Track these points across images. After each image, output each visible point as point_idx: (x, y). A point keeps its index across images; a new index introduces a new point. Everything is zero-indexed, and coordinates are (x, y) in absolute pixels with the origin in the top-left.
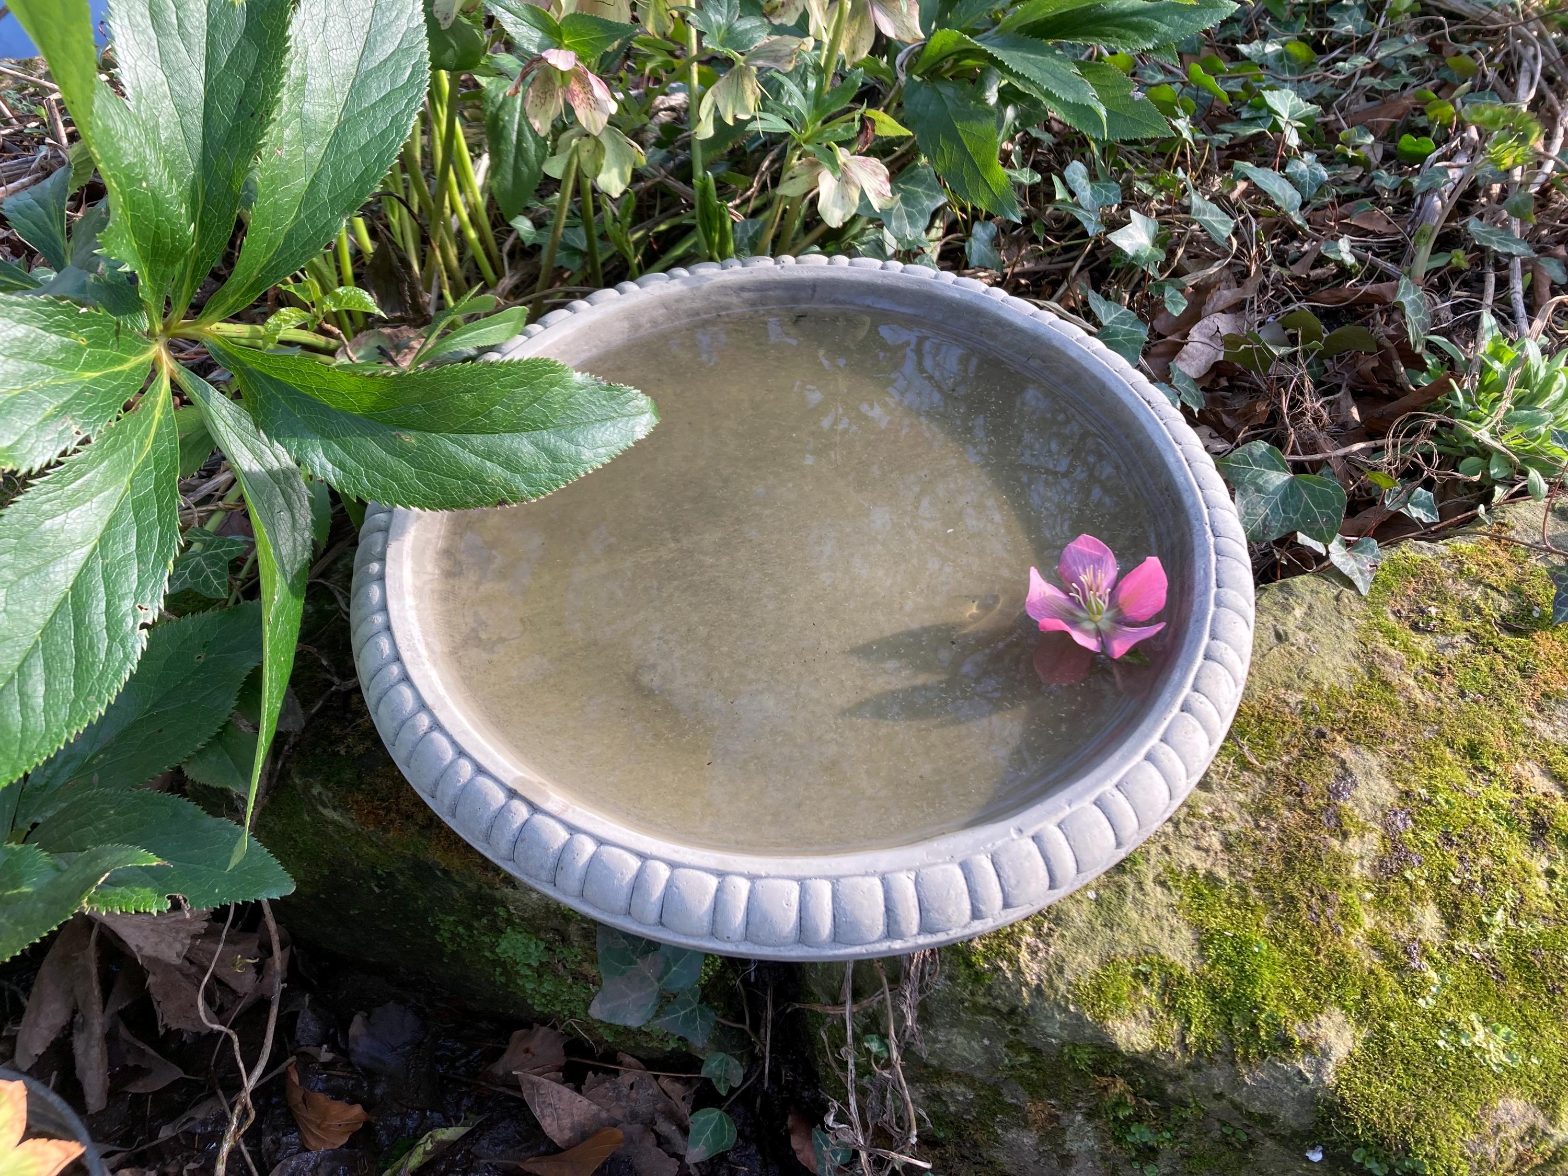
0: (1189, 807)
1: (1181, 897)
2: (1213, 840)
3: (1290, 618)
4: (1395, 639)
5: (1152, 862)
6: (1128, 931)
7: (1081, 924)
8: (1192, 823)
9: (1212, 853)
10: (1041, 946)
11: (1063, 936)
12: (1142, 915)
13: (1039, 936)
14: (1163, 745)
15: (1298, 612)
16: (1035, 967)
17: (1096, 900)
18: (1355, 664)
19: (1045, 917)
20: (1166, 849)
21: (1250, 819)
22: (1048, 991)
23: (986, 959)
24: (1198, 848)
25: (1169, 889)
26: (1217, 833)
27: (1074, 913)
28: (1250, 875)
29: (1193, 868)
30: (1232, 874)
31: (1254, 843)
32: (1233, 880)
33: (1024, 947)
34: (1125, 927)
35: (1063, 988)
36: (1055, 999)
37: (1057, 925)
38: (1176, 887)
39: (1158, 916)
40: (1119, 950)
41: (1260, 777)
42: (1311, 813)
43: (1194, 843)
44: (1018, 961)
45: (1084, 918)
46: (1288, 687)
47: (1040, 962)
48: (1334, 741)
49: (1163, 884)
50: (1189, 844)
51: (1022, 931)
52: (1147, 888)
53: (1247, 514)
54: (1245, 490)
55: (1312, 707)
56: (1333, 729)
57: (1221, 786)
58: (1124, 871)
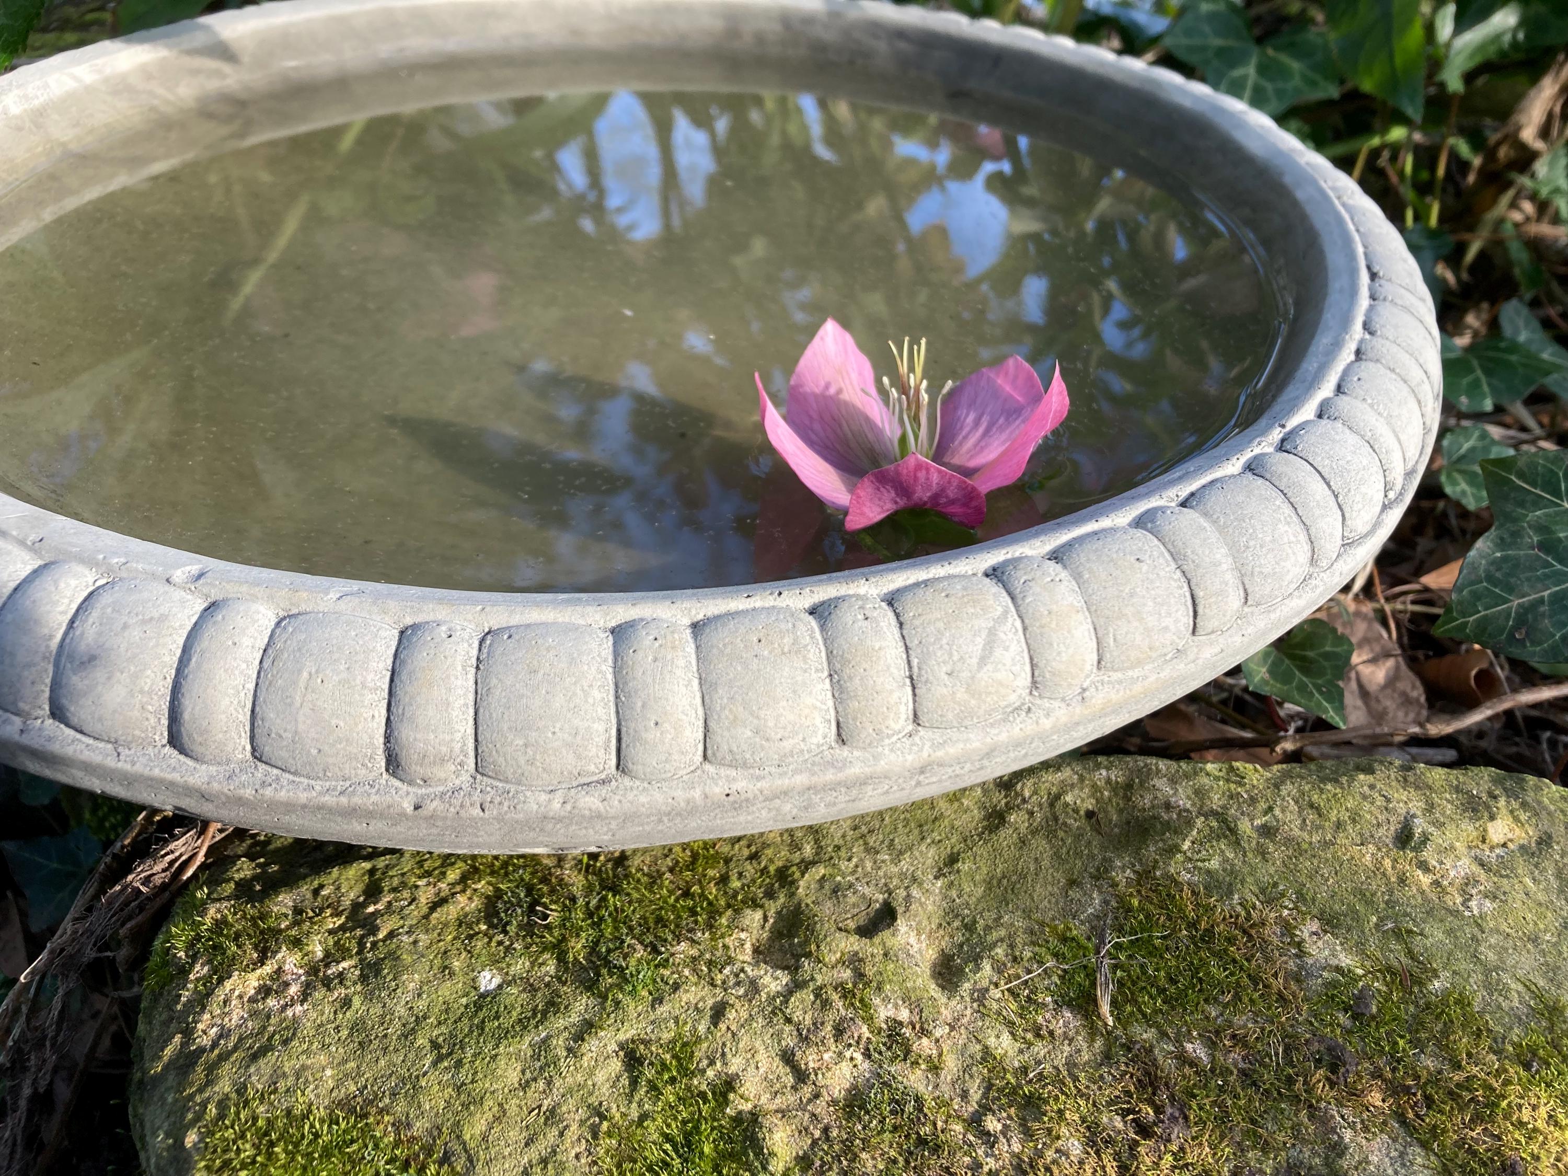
0: (859, 975)
1: (643, 1117)
3: (1469, 829)
5: (663, 1010)
6: (459, 1088)
7: (401, 1010)
8: (826, 1004)
9: (807, 1091)
10: (294, 990)
11: (346, 1003)
12: (525, 1086)
13: (313, 971)
15: (1500, 831)
16: (237, 1014)
17: (483, 996)
19: (361, 952)
20: (718, 1013)
21: (976, 1094)
22: (199, 1072)
23: (190, 945)
24: (788, 1058)
25: (634, 1083)
26: (863, 1065)
27: (411, 982)
29: (728, 1085)
30: (804, 1161)
31: (922, 1142)
33: (268, 968)
34: (464, 1074)
35: (224, 1086)
36: (191, 1097)
37: (363, 978)
38: (653, 1087)
39: (552, 1111)
40: (400, 1108)
41: (1091, 1040)
43: (789, 1041)
44: (221, 981)
45: (422, 1004)
46: (1333, 925)
47: (254, 1014)
48: (1354, 1094)
50: (778, 1036)
51: (297, 943)
52: (591, 1046)
53: (1490, 578)
54: (1516, 535)
55: (1361, 998)
56: (1377, 1074)
57: (980, 996)
58: (590, 986)
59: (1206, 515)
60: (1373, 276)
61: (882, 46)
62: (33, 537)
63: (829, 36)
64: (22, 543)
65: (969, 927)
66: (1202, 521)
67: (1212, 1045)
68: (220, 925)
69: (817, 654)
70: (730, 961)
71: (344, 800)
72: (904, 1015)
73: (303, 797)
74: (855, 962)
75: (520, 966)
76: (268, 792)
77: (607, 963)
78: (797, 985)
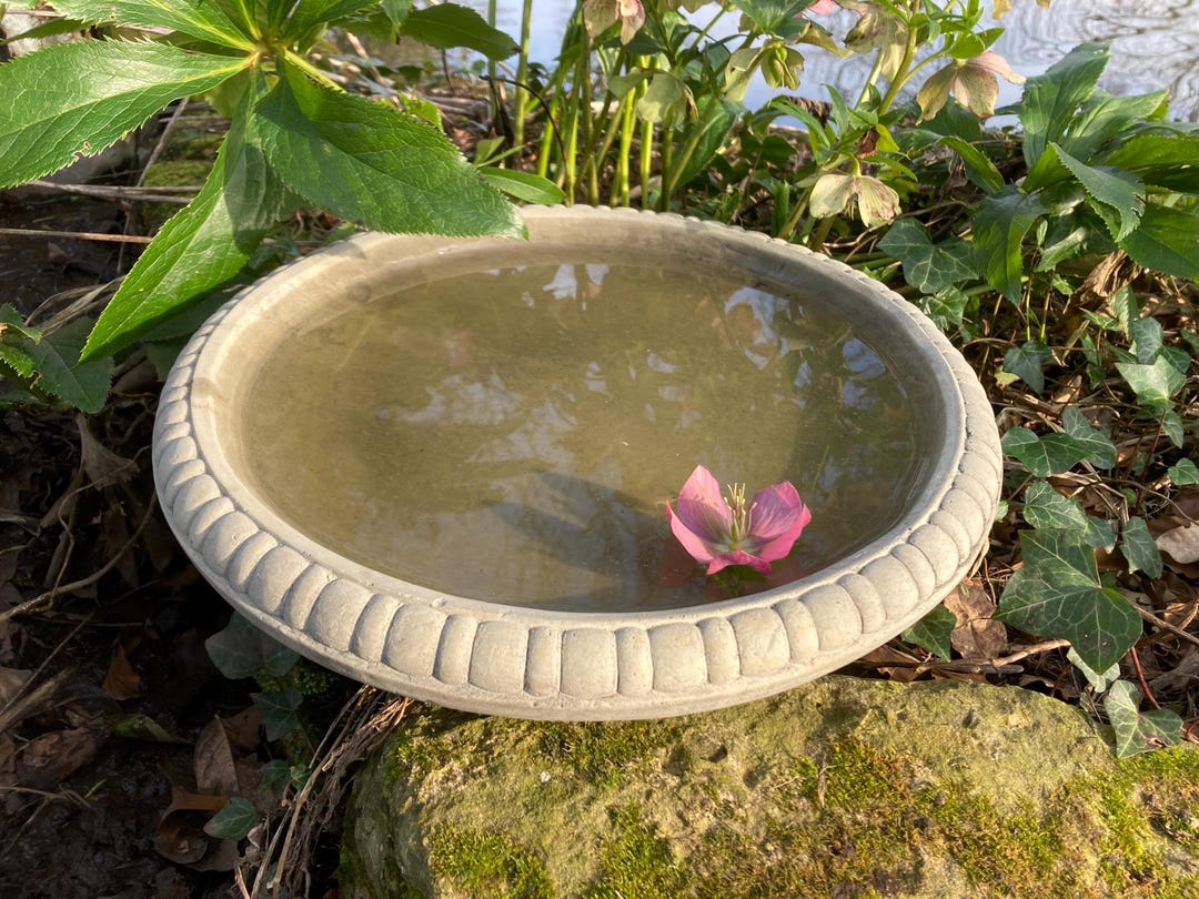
0: (711, 780)
1: (618, 839)
2: (704, 822)
3: (1000, 718)
4: (1113, 813)
5: (624, 792)
6: (538, 824)
7: (508, 789)
8: (696, 792)
9: (689, 830)
10: (459, 779)
11: (484, 785)
12: (566, 824)
13: (466, 770)
14: (646, 635)
15: (1014, 719)
16: (436, 789)
17: (543, 784)
18: (1037, 802)
19: (487, 762)
20: (649, 794)
21: (763, 834)
22: (424, 814)
23: (409, 756)
24: (680, 815)
25: (614, 824)
26: (713, 820)
27: (512, 776)
28: (706, 874)
29: (654, 827)
30: (688, 860)
31: (739, 853)
32: (685, 866)
33: (446, 769)
34: (540, 818)
35: (436, 820)
36: (422, 824)
37: (489, 774)
38: (622, 826)
39: (579, 835)
40: (514, 831)
41: (814, 812)
42: (829, 873)
43: (681, 808)
44: (427, 773)
45: (517, 787)
46: (929, 763)
47: (443, 789)
48: (931, 840)
49: (612, 814)
50: (676, 805)
51: (457, 757)
52: (594, 807)
53: (1018, 593)
54: (1033, 571)
55: (938, 797)
56: (942, 831)
57: (765, 791)
58: (591, 780)
59: (869, 579)
60: (969, 434)
61: (718, 252)
62: (369, 583)
63: (688, 244)
64: (364, 585)
65: (761, 759)
66: (867, 583)
67: (869, 816)
68: (420, 748)
69: (700, 645)
70: (652, 771)
71: (505, 701)
72: (731, 798)
73: (488, 699)
74: (708, 773)
75: (558, 770)
76: (474, 697)
77: (598, 771)
78: (683, 783)
